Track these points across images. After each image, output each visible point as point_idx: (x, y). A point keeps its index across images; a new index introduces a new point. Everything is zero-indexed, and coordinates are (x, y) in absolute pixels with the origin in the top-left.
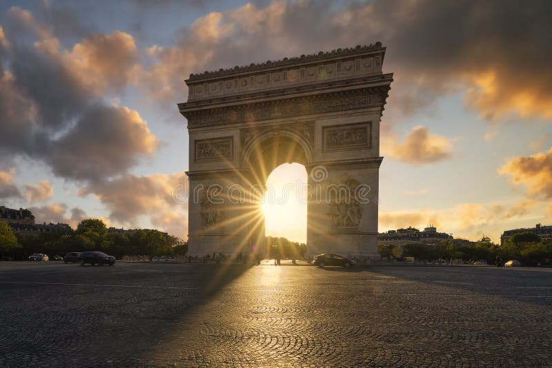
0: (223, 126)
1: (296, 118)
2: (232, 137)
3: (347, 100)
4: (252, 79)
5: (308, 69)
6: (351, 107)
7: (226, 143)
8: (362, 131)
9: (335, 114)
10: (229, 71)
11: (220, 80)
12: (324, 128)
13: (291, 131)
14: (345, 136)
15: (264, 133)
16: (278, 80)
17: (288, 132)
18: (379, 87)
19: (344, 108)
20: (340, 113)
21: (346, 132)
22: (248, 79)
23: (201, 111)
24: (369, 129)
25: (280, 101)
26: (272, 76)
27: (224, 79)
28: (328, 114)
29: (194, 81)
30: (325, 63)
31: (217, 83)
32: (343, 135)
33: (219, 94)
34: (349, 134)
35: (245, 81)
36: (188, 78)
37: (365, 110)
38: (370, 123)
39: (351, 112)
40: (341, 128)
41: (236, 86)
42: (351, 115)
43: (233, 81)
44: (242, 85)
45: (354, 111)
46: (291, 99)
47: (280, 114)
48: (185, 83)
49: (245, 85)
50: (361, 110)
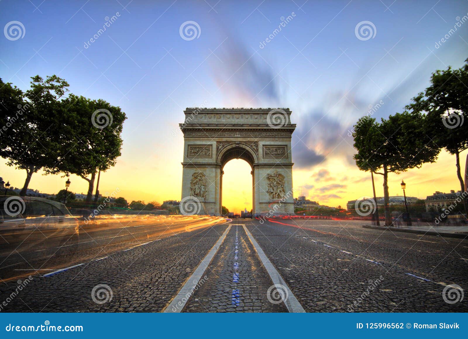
0: (206, 139)
1: (249, 139)
2: (211, 145)
3: (275, 133)
4: (224, 115)
5: (254, 115)
6: (277, 137)
7: (207, 148)
8: (282, 149)
9: (269, 139)
10: (210, 110)
11: (205, 113)
12: (263, 145)
13: (245, 145)
14: (274, 150)
15: (231, 145)
16: (238, 118)
17: (244, 146)
18: (290, 130)
19: (273, 137)
20: (271, 139)
21: (274, 148)
22: (222, 116)
23: (193, 129)
24: (286, 148)
25: (240, 129)
26: (235, 116)
27: (208, 114)
28: (265, 139)
29: (188, 112)
30: (263, 114)
31: (203, 115)
32: (273, 150)
33: (204, 121)
34: (276, 150)
35: (220, 116)
36: (185, 110)
37: (284, 139)
38: (286, 145)
39: (277, 139)
40: (272, 146)
41: (214, 118)
42: (277, 141)
43: (212, 115)
44: (218, 118)
45: (279, 139)
46: (246, 129)
47: (240, 136)
48: (184, 112)
49: (220, 118)
50: (282, 139)
